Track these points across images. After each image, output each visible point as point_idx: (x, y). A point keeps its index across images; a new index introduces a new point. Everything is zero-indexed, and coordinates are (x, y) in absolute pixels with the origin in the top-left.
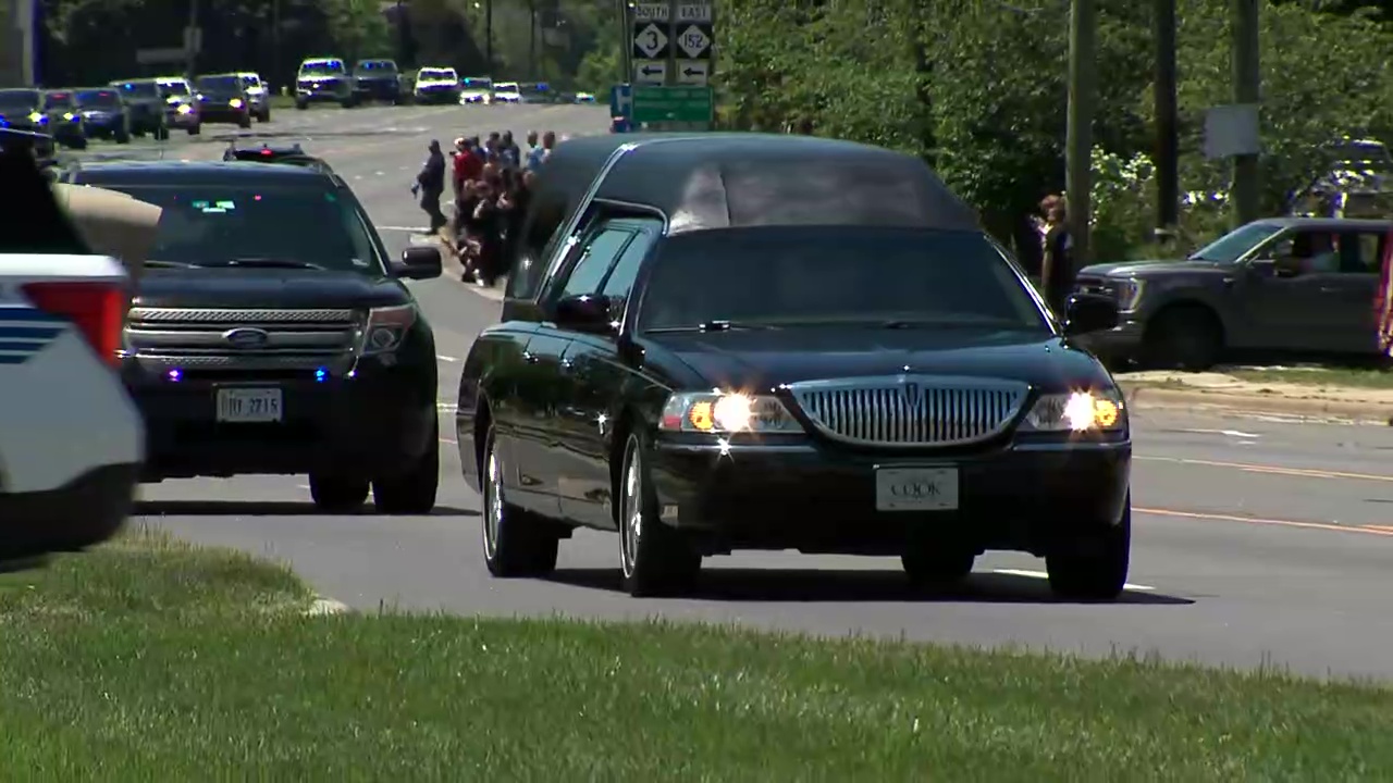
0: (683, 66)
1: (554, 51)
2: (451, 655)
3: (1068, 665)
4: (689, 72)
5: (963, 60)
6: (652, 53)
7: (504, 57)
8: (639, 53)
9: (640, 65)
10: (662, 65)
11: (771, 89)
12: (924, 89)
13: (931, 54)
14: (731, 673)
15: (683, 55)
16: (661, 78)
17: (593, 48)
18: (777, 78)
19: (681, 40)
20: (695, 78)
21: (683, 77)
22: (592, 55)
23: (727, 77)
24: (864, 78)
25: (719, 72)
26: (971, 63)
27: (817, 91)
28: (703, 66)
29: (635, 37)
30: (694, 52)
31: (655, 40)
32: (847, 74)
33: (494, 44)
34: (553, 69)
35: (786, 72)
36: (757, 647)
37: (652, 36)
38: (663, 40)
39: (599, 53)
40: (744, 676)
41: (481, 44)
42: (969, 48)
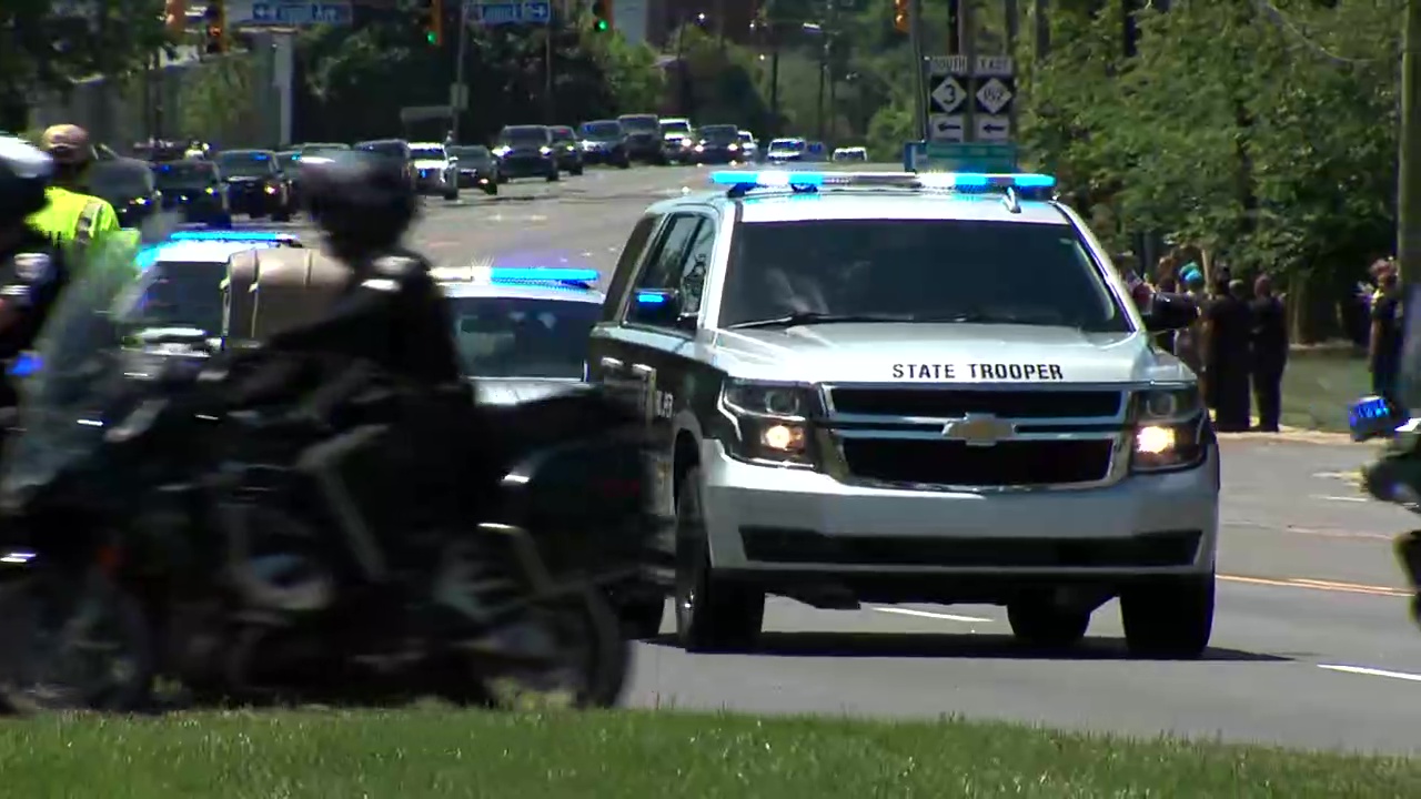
0: (983, 120)
1: (842, 105)
2: (732, 753)
3: (1399, 765)
4: (988, 128)
5: (1285, 115)
6: (950, 108)
7: (791, 114)
8: (936, 108)
9: (936, 120)
10: (958, 120)
11: (1077, 146)
12: (1243, 145)
13: (1253, 107)
14: (1032, 775)
15: (983, 110)
16: (958, 134)
17: (886, 102)
18: (1083, 134)
19: (980, 95)
20: (995, 134)
21: (982, 134)
22: (885, 111)
23: (1029, 135)
24: (1179, 135)
25: (1023, 128)
26: (1293, 118)
27: (1127, 149)
28: (1004, 122)
29: (932, 90)
30: (994, 106)
31: (953, 94)
32: (1159, 131)
33: (780, 99)
34: (842, 125)
35: (1095, 128)
36: (1060, 747)
37: (950, 90)
38: (961, 95)
39: (893, 106)
40: (1047, 779)
41: (766, 100)
42: (1290, 103)
